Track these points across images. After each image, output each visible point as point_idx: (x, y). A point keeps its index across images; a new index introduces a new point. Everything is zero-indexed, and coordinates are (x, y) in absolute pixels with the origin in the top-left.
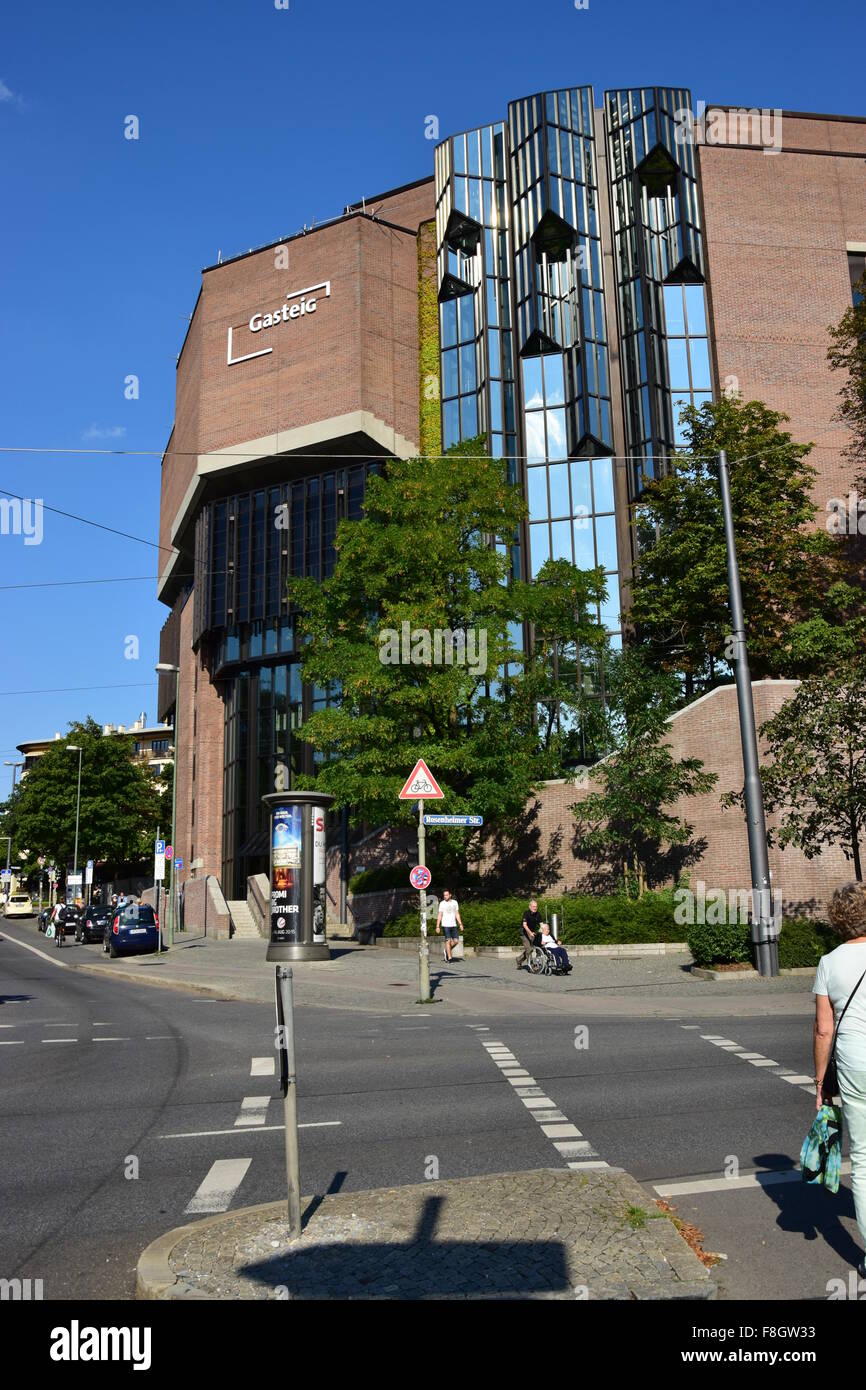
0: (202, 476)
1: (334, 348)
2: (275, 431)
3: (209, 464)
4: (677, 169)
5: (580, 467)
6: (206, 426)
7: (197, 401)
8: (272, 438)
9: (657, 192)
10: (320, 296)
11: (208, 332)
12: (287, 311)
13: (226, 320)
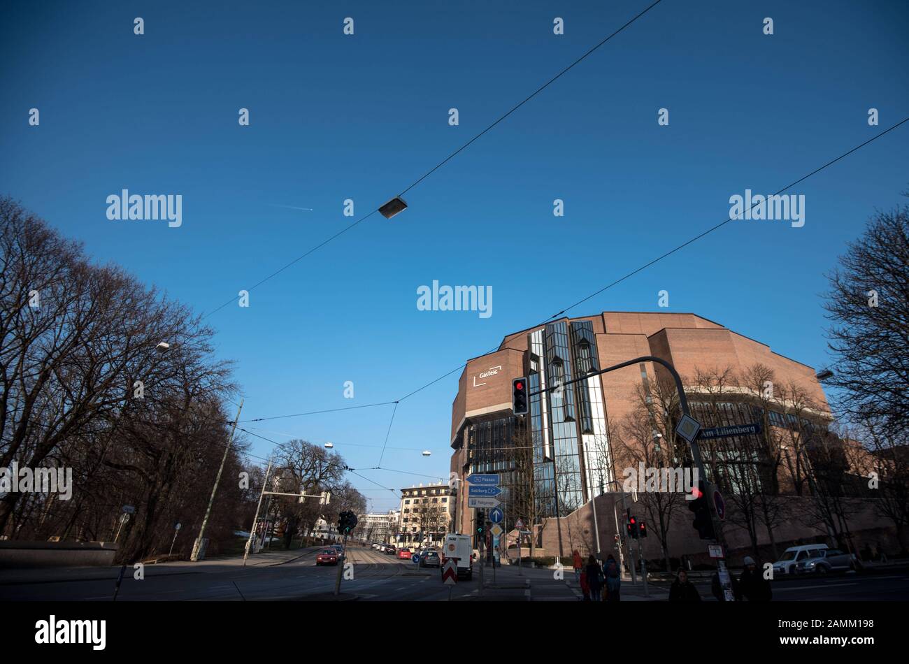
0: (467, 418)
1: (502, 385)
2: (487, 406)
3: (469, 414)
4: (589, 343)
5: (567, 424)
6: (468, 403)
7: (465, 394)
8: (485, 409)
9: (584, 348)
10: (498, 370)
11: (469, 377)
12: (490, 373)
13: (474, 374)
